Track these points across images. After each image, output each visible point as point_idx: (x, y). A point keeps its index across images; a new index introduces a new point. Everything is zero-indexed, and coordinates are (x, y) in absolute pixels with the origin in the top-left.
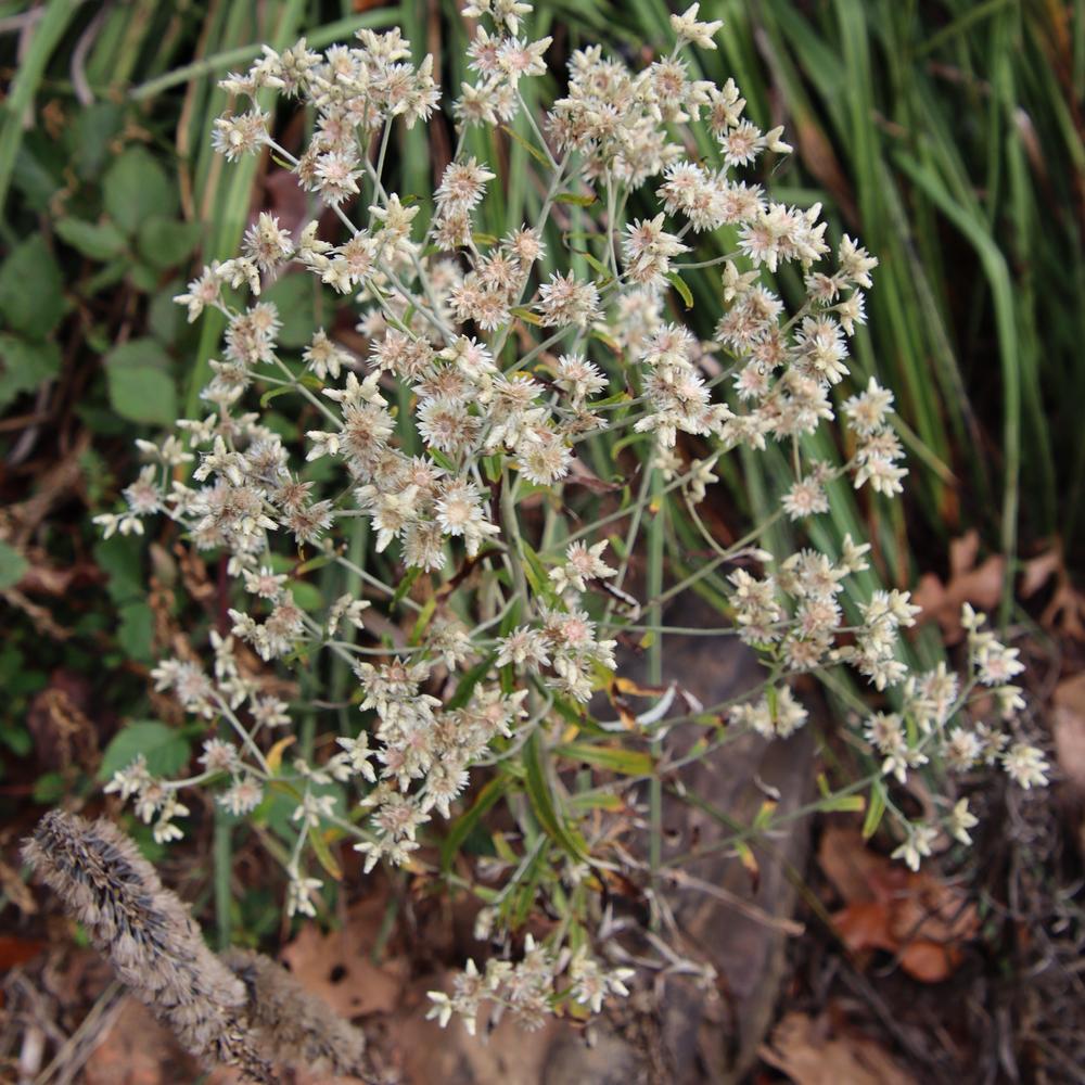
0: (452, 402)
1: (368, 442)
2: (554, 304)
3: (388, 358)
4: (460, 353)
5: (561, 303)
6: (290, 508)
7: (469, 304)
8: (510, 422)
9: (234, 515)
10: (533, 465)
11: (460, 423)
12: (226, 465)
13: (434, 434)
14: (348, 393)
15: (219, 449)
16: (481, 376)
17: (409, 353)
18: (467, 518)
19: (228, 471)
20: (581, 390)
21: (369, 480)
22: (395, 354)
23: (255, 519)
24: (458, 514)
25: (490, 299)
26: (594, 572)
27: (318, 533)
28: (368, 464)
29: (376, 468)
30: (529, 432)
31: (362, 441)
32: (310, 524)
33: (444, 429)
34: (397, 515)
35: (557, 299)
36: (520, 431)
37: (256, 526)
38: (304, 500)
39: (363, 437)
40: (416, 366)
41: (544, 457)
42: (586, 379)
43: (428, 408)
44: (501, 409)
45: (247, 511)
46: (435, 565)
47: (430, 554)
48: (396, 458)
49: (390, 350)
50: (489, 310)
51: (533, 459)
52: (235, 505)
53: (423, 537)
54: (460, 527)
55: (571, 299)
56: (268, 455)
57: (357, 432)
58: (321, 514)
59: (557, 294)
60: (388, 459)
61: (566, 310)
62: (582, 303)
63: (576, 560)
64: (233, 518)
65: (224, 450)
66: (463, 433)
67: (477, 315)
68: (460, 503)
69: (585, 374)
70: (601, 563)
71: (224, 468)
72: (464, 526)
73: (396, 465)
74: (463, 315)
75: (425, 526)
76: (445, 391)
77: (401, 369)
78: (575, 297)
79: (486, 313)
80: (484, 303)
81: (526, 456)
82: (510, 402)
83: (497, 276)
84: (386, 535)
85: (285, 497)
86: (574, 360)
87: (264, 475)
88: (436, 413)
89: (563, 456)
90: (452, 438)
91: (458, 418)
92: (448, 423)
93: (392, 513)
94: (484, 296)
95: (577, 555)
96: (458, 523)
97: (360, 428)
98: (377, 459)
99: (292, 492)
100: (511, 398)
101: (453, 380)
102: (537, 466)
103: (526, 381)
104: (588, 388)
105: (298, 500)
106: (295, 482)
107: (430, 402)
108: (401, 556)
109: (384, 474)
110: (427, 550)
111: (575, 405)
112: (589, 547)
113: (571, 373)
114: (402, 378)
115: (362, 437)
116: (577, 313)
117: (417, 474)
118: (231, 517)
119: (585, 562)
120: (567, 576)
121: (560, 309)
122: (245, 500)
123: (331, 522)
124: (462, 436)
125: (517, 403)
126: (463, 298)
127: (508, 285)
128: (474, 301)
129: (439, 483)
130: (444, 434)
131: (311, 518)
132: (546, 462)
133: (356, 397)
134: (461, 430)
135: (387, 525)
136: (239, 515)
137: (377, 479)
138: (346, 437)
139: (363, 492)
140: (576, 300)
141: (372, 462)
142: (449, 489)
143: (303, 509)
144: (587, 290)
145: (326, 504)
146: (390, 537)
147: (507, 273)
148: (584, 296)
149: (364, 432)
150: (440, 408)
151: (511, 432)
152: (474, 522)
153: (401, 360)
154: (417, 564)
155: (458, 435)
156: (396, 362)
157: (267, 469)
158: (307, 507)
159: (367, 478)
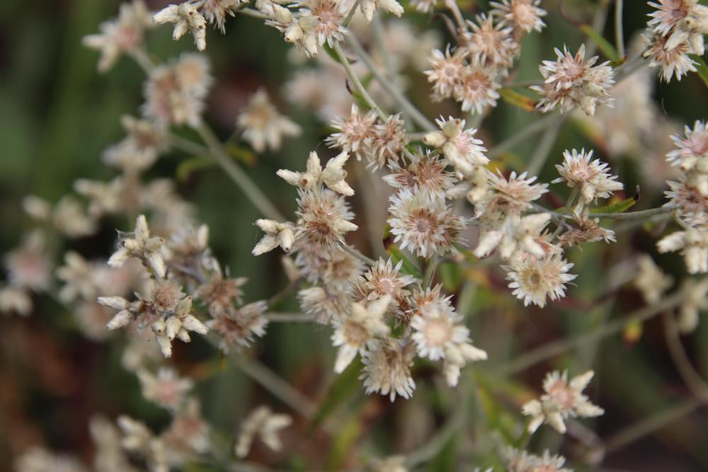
0: (432, 196)
1: (327, 237)
2: (559, 86)
3: (352, 138)
4: (448, 139)
5: (568, 85)
6: (217, 308)
7: (451, 79)
8: (506, 226)
9: (153, 312)
10: (525, 280)
11: (442, 222)
12: (149, 252)
13: (408, 234)
14: (309, 177)
15: (143, 232)
16: (477, 169)
17: (379, 134)
18: (448, 338)
19: (151, 259)
20: (589, 193)
21: (316, 282)
22: (361, 134)
23: (182, 320)
24: (437, 333)
25: (476, 74)
26: (575, 409)
27: (248, 341)
28: (317, 262)
29: (326, 267)
30: (529, 241)
31: (320, 236)
32: (240, 328)
33: (420, 229)
34: (363, 330)
35: (563, 80)
36: (518, 239)
37: (182, 327)
38: (233, 299)
39: (322, 230)
40: (386, 150)
41: (541, 272)
42: (596, 181)
43: (403, 201)
44: (493, 211)
45: (171, 309)
46: (402, 392)
47: (398, 379)
48: (352, 257)
49: (355, 129)
50: (474, 88)
51: (526, 273)
52: (156, 300)
53: (391, 358)
54: (440, 349)
55: (580, 81)
56: (192, 243)
57: (315, 224)
58: (254, 318)
59: (563, 74)
60: (341, 258)
61: (572, 94)
62: (594, 86)
63: (554, 393)
64: (151, 316)
65: (146, 234)
66: (443, 235)
67: (459, 92)
68: (441, 321)
69: (593, 175)
70: (584, 399)
71: (146, 255)
72: (445, 349)
73: (350, 266)
74: (442, 92)
75: (394, 345)
76: (424, 183)
77: (367, 153)
78: (586, 78)
79: (470, 91)
80: (469, 79)
81: (518, 269)
82: (506, 203)
83: (484, 47)
84: (349, 353)
85: (210, 295)
86: (581, 156)
87: (186, 265)
88: (412, 209)
89: (562, 273)
90: (431, 240)
91: (440, 217)
92: (426, 221)
93: (357, 327)
94: (468, 71)
95: (555, 386)
96: (437, 344)
97: (319, 220)
98: (327, 257)
99: (218, 290)
100: (509, 199)
101: (432, 171)
102: (530, 282)
103: (525, 179)
104: (597, 191)
105: (226, 299)
106: (224, 276)
107: (406, 194)
108: (361, 378)
109: (335, 276)
110: (393, 373)
111: (577, 211)
112: (570, 378)
113: (576, 172)
114: (368, 163)
115: (320, 231)
116: (587, 98)
117: (382, 280)
118: (149, 314)
119: (564, 395)
120: (544, 412)
121: (565, 93)
122: (169, 296)
123: (264, 329)
124: (443, 239)
125: (516, 206)
126: (443, 71)
127: (497, 59)
128: (456, 76)
129: (407, 293)
130: (420, 235)
131: (241, 322)
132: (542, 277)
133: (318, 183)
134: (443, 232)
135: (350, 340)
136: (161, 313)
137: (326, 280)
138: (301, 229)
139: (310, 295)
140: (586, 82)
141: (322, 260)
142: (420, 301)
143: (232, 310)
144: (601, 71)
145: (260, 306)
146: (353, 355)
147: (498, 44)
148: (597, 78)
149: (324, 225)
150: (418, 203)
151: (507, 241)
152: (457, 344)
153: (368, 141)
154: (380, 390)
155: (437, 237)
156: (362, 144)
157: (189, 259)
158: (237, 308)
159: (313, 278)
